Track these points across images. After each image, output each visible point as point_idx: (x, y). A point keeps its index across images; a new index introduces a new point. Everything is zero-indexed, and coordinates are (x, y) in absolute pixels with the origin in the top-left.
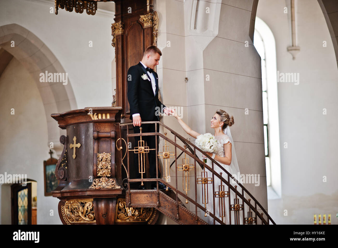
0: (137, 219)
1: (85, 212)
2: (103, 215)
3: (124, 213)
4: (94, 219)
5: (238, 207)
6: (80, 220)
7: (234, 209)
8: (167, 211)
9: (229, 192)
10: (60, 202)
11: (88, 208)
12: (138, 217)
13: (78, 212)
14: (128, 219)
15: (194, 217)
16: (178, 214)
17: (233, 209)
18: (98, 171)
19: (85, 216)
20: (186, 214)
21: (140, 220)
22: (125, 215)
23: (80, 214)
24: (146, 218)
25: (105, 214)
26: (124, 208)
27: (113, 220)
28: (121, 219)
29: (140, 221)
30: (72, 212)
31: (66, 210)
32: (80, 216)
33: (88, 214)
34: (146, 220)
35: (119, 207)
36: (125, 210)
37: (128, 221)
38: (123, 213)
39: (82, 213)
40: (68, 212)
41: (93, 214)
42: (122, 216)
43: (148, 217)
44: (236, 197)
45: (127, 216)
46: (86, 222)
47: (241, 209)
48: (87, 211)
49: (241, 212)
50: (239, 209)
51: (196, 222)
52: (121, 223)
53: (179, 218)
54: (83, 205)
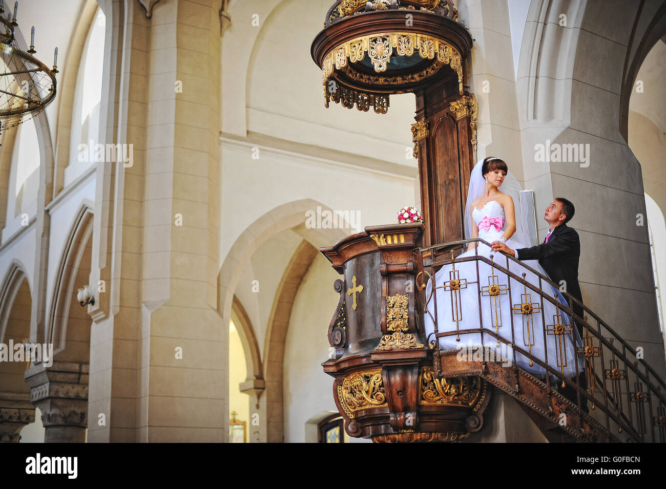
0: (455, 401)
1: (371, 391)
2: (398, 392)
3: (432, 390)
4: (385, 402)
5: (617, 373)
6: (364, 404)
7: (611, 376)
8: (499, 380)
9: (600, 349)
10: (336, 381)
11: (375, 384)
12: (456, 398)
13: (360, 391)
14: (439, 400)
15: (544, 389)
16: (518, 383)
17: (608, 377)
18: (388, 323)
19: (372, 397)
20: (532, 384)
21: (460, 403)
22: (435, 394)
23: (364, 395)
24: (471, 401)
25: (400, 391)
26: (432, 381)
27: (414, 399)
28: (429, 401)
29: (459, 405)
30: (352, 392)
31: (344, 391)
32: (364, 398)
33: (376, 392)
34: (471, 404)
35: (423, 380)
36: (434, 384)
37: (439, 403)
38: (429, 389)
39: (367, 392)
40: (347, 395)
41: (383, 392)
42: (429, 395)
43: (472, 400)
44: (614, 358)
45: (438, 396)
46: (373, 406)
47: (622, 377)
48: (374, 388)
49: (623, 382)
50: (620, 376)
51: (548, 396)
52: (428, 406)
53: (519, 391)
54: (368, 379)
